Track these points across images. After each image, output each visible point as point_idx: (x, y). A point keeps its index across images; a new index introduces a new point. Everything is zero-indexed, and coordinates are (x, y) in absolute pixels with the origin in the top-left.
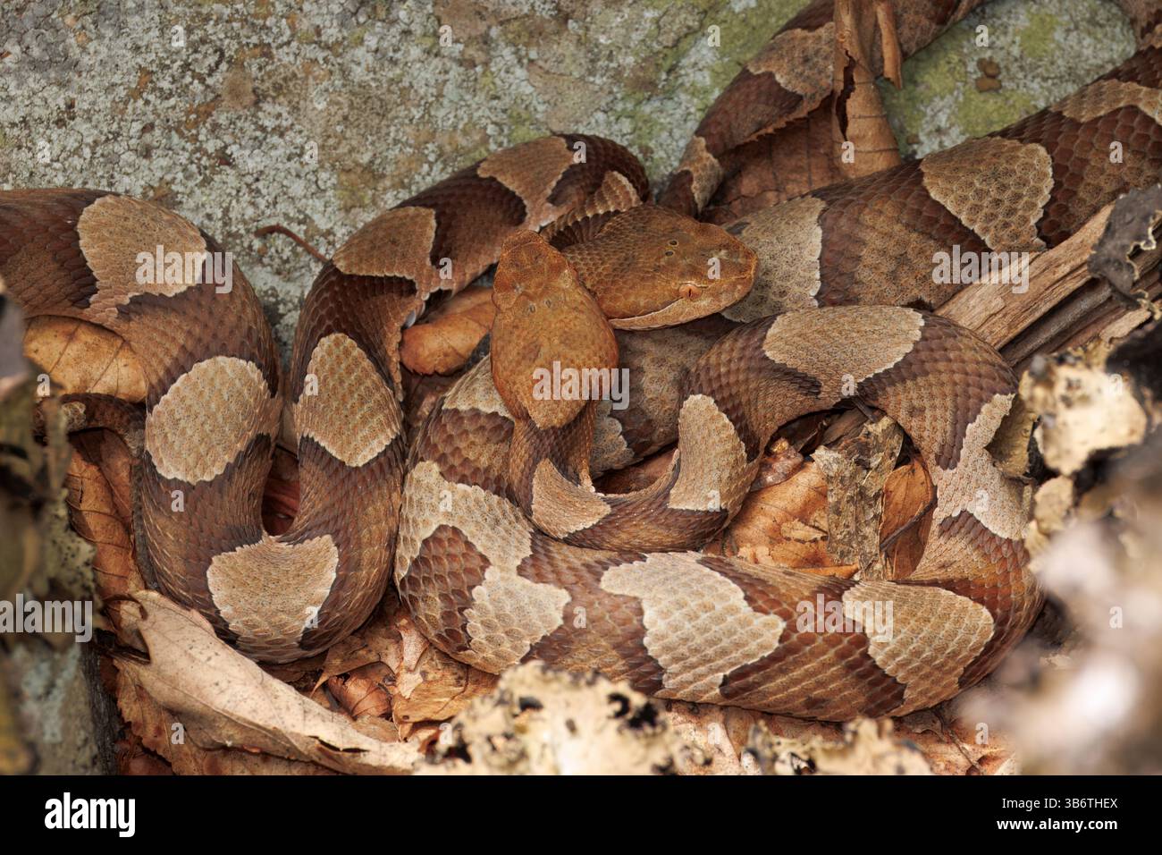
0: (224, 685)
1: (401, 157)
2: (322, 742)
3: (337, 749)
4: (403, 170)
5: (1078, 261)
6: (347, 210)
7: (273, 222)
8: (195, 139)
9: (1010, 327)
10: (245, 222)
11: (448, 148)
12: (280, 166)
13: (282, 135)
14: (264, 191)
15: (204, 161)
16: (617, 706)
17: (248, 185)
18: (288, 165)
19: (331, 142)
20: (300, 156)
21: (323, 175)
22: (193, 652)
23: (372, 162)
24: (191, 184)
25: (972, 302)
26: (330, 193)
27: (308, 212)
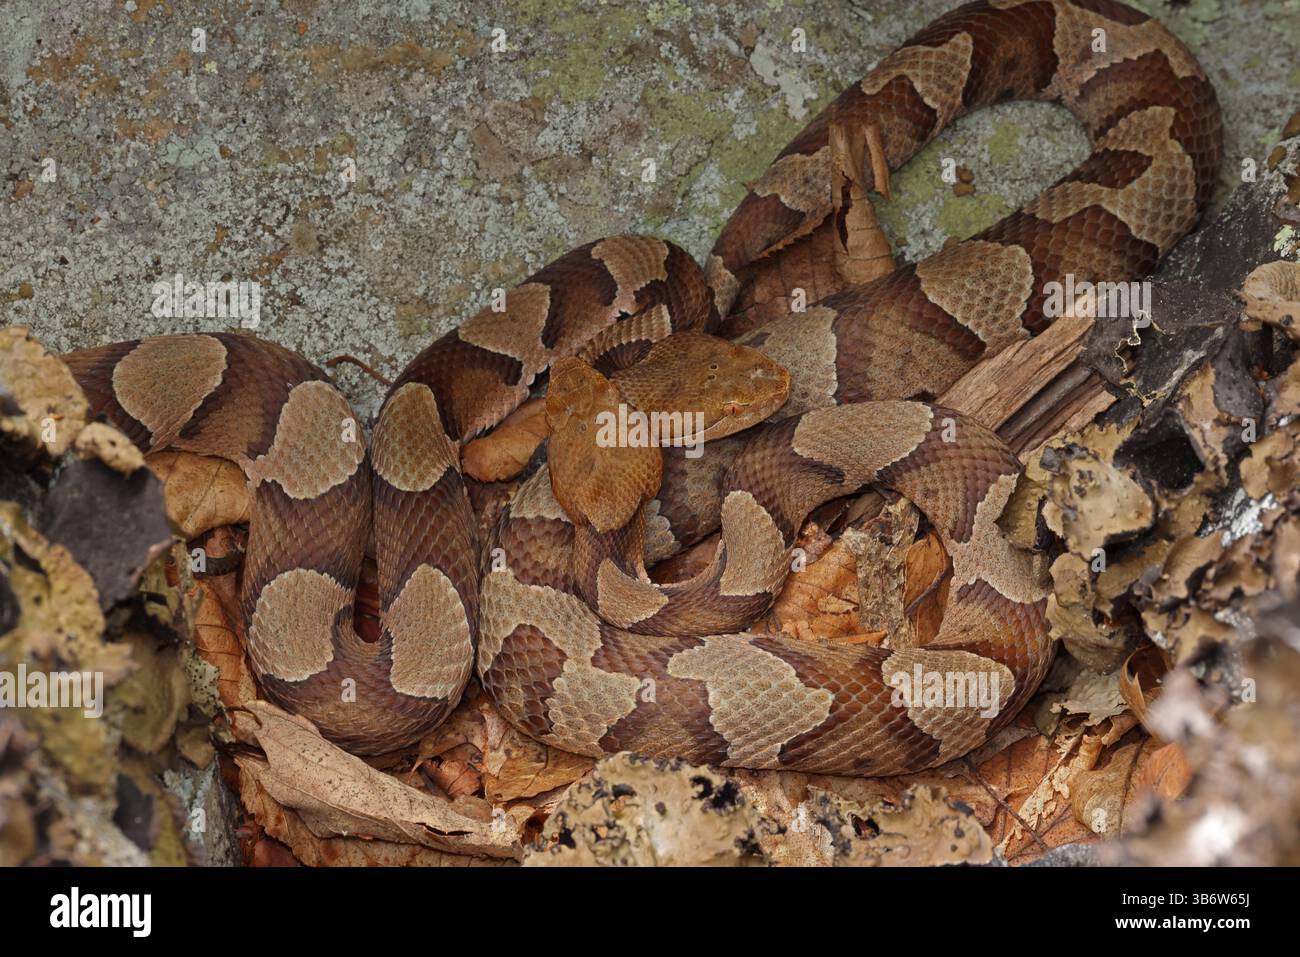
0: (336, 783)
1: (451, 287)
2: (429, 828)
3: (442, 833)
4: (454, 298)
5: (1061, 347)
6: (407, 337)
7: (342, 353)
8: (268, 283)
9: (1005, 409)
10: (317, 354)
11: (492, 277)
12: (345, 302)
13: (345, 275)
14: (332, 326)
15: (278, 303)
16: (700, 788)
17: (318, 322)
18: (352, 301)
19: (389, 278)
20: (362, 292)
21: (384, 308)
22: (306, 755)
23: (426, 294)
24: (267, 323)
25: (970, 389)
26: (390, 323)
27: (372, 341)
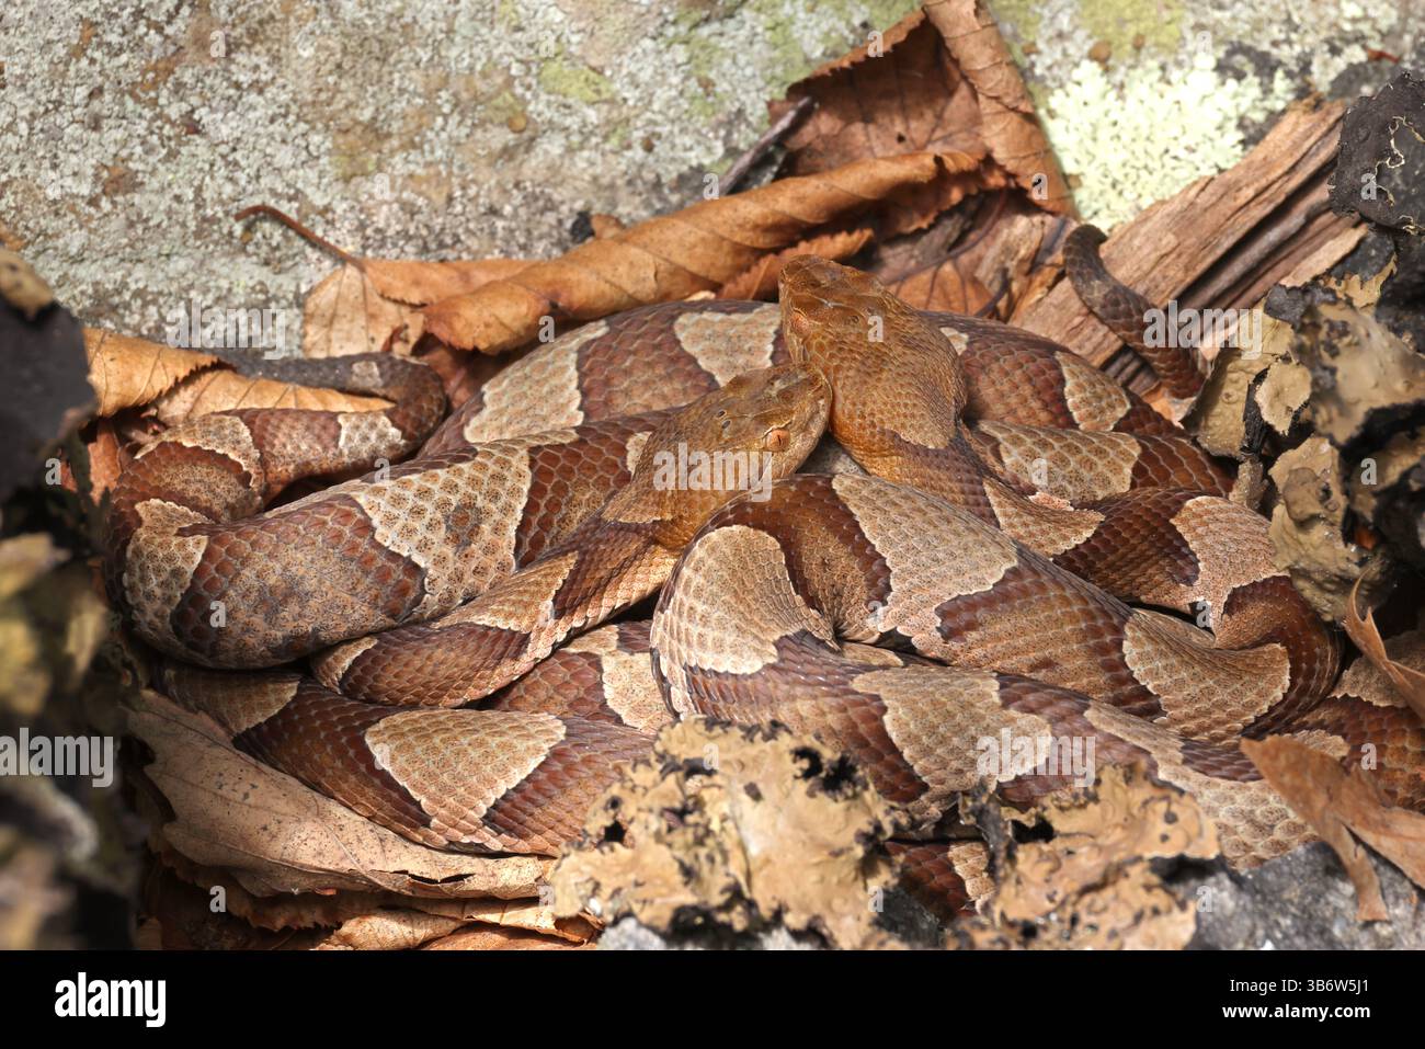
1: (409, 110)
2: (413, 876)
3: (435, 882)
4: (412, 126)
5: (1264, 182)
6: (347, 180)
7: (257, 201)
8: (154, 102)
9: (1187, 269)
10: (222, 203)
11: (465, 96)
12: (260, 130)
13: (261, 92)
14: (243, 163)
15: (167, 130)
17: (224, 157)
18: (271, 128)
19: (323, 96)
20: (285, 116)
21: (315, 139)
23: (374, 119)
24: (152, 159)
25: (1136, 242)
26: (324, 160)
27: (300, 185)
